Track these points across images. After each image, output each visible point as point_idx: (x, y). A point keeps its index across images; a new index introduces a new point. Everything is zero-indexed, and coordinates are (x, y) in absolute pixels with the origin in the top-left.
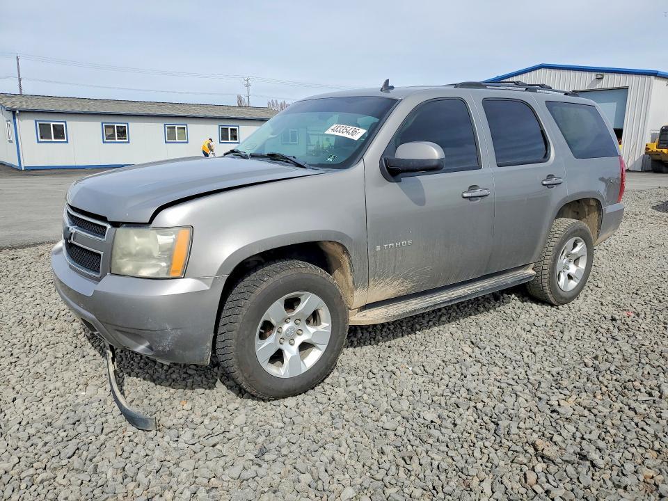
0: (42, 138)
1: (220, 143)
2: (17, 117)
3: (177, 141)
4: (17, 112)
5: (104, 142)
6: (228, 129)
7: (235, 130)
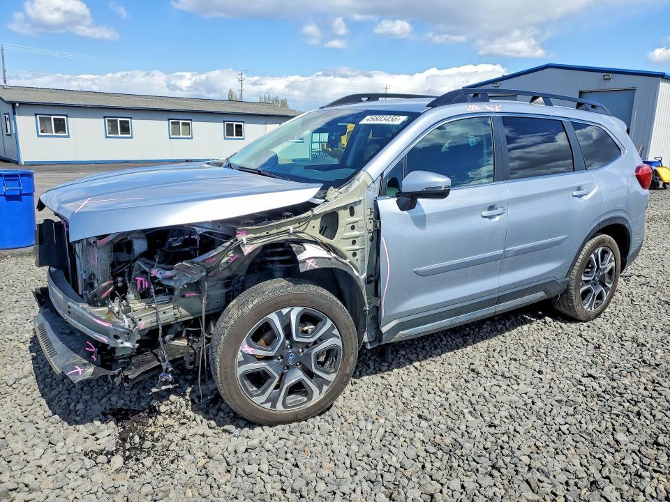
0: (42, 131)
1: (225, 139)
2: (16, 110)
3: (181, 136)
4: (17, 105)
5: (106, 137)
6: (232, 125)
7: (241, 126)
